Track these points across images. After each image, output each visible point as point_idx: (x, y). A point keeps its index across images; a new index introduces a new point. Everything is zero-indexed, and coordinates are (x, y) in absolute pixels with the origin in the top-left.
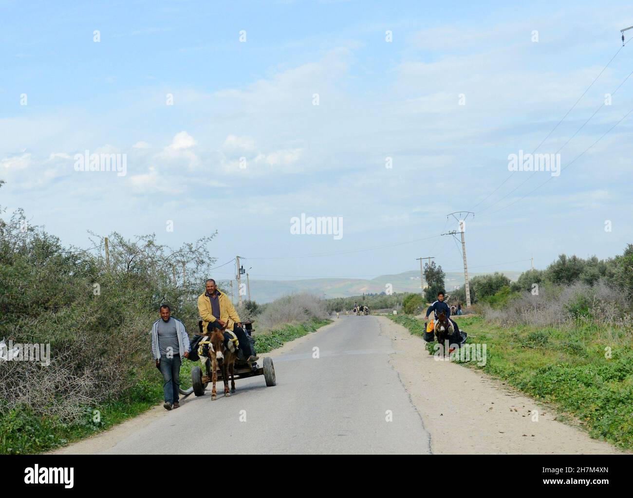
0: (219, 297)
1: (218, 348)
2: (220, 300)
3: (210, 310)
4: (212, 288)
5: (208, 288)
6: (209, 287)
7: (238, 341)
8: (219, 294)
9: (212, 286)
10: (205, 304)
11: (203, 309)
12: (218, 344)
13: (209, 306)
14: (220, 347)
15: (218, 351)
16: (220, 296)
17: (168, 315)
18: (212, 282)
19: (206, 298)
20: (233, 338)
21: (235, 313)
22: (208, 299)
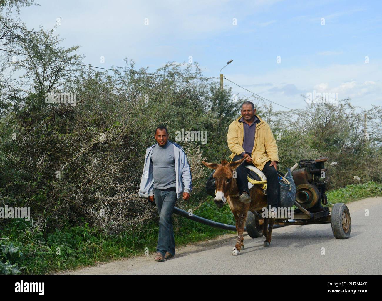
0: (257, 125)
1: (220, 187)
2: (257, 128)
3: (241, 140)
4: (250, 112)
5: (244, 113)
6: (245, 111)
7: (266, 185)
8: (258, 121)
9: (249, 110)
10: (237, 132)
11: (232, 137)
12: (221, 181)
13: (241, 135)
14: (222, 186)
15: (219, 190)
16: (259, 124)
17: (165, 138)
18: (250, 105)
19: (239, 124)
20: (261, 180)
21: (274, 148)
22: (242, 125)
